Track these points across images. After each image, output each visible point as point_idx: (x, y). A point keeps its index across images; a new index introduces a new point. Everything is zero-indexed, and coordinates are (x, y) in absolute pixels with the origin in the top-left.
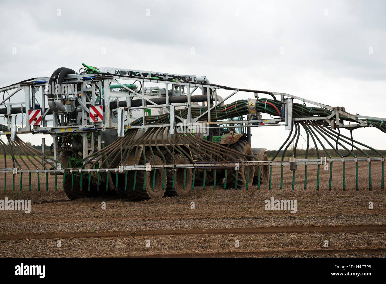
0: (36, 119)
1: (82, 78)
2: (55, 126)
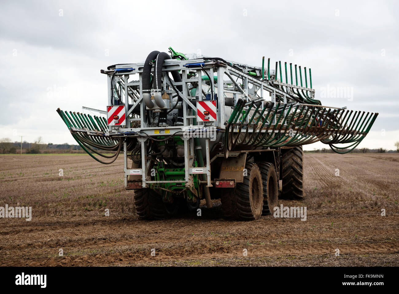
0: (117, 118)
1: (186, 64)
2: (143, 127)
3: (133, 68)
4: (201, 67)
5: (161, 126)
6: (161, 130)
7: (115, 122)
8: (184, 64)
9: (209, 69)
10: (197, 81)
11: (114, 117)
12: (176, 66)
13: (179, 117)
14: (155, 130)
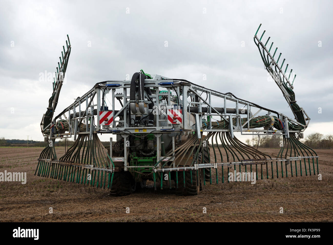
0: (107, 120)
1: (160, 83)
2: (126, 126)
3: (120, 84)
4: (171, 85)
5: (139, 127)
6: (140, 129)
7: (105, 123)
8: (159, 83)
9: (177, 87)
10: (167, 95)
11: (105, 119)
12: (152, 84)
13: (150, 120)
14: (135, 129)
